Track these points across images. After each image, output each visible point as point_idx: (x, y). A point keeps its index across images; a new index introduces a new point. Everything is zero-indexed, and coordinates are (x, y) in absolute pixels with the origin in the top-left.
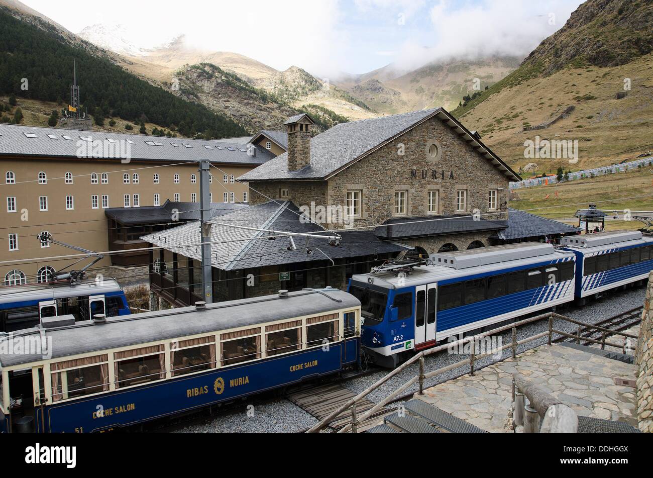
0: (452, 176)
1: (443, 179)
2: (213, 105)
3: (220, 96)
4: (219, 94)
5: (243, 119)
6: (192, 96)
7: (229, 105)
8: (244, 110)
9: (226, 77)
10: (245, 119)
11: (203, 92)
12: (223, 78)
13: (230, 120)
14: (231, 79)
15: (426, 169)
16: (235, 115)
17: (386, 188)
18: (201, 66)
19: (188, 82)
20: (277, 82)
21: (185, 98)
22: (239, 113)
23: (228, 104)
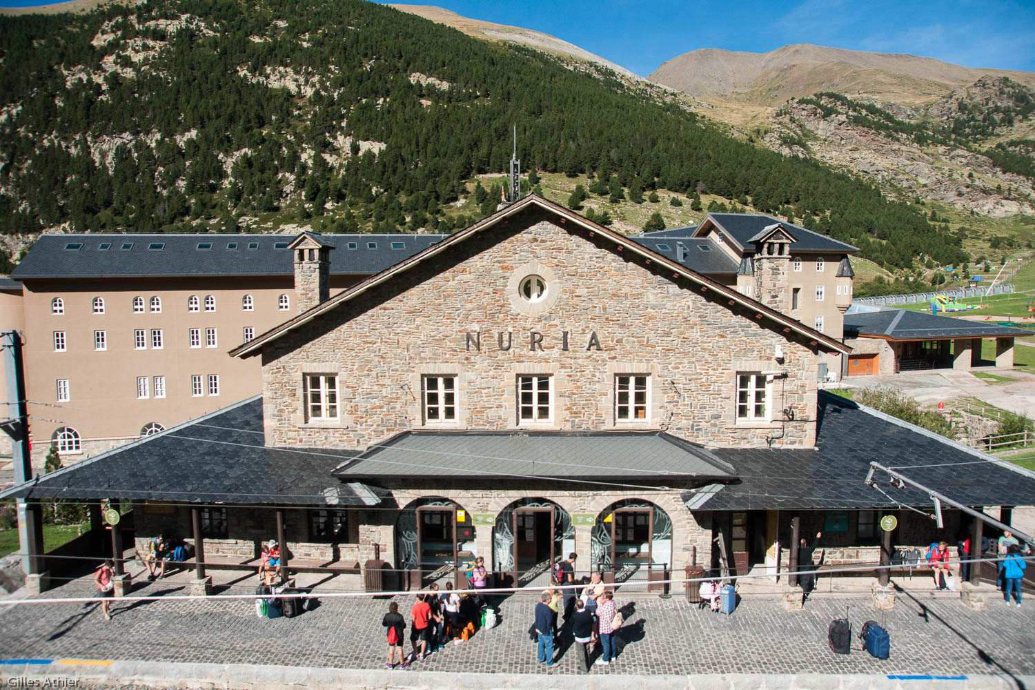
0: (594, 342)
1: (565, 349)
2: (831, 158)
3: (843, 142)
4: (842, 139)
5: (880, 177)
6: (796, 148)
7: (858, 156)
8: (882, 162)
9: (855, 110)
10: (883, 176)
11: (816, 138)
12: (850, 113)
13: (858, 179)
14: (864, 112)
15: (510, 329)
16: (866, 172)
17: (397, 370)
18: (814, 98)
19: (793, 126)
20: (953, 109)
21: (786, 151)
22: (874, 168)
23: (856, 155)
